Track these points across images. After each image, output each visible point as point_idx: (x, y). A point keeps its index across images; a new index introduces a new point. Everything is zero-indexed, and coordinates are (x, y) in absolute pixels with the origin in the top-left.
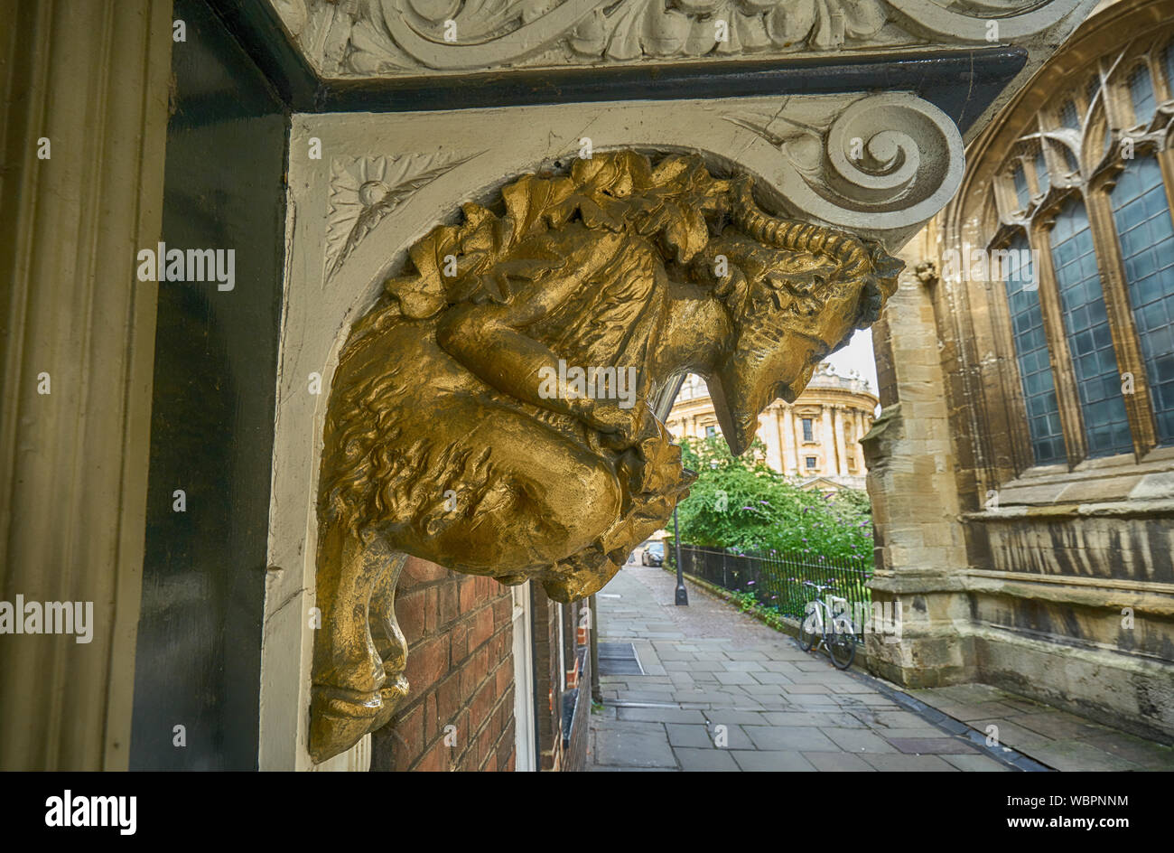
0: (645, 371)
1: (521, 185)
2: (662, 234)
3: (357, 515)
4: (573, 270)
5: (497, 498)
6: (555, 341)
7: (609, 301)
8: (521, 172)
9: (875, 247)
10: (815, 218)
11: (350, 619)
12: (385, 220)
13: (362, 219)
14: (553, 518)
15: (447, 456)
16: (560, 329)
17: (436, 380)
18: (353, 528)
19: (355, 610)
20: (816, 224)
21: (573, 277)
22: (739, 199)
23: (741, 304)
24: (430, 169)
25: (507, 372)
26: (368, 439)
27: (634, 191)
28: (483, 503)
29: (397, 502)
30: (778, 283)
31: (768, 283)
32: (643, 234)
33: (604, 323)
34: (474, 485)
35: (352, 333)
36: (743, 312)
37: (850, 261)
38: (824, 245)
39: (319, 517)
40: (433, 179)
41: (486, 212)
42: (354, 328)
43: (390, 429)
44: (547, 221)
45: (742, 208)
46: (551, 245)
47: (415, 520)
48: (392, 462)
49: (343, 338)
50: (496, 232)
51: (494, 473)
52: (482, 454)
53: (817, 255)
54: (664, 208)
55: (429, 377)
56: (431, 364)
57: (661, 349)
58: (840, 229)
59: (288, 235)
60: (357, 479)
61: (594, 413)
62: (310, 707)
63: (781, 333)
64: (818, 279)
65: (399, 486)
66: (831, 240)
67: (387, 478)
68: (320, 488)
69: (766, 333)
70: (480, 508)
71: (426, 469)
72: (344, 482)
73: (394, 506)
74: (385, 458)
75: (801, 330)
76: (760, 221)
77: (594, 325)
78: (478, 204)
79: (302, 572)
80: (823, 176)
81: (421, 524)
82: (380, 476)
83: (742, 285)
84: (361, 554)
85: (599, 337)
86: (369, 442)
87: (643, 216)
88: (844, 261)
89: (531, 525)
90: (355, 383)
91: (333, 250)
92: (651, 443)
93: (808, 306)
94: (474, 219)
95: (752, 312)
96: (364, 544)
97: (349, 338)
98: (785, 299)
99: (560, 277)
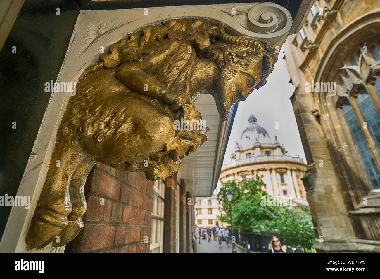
0: (187, 83)
1: (149, 28)
2: (194, 41)
3: (72, 135)
4: (164, 51)
5: (126, 127)
6: (156, 74)
7: (175, 60)
8: (150, 25)
9: (266, 45)
10: (245, 35)
11: (61, 179)
12: (103, 38)
13: (96, 38)
14: (147, 133)
15: (110, 111)
16: (158, 70)
17: (112, 87)
18: (69, 140)
19: (63, 176)
20: (245, 37)
21: (163, 53)
22: (220, 30)
23: (221, 62)
24: (121, 24)
25: (137, 83)
26: (82, 106)
27: (186, 30)
28: (121, 128)
29: (88, 128)
30: (233, 54)
31: (230, 54)
32: (188, 41)
33: (173, 67)
34: (118, 122)
35: (85, 71)
36: (222, 65)
37: (258, 48)
38: (248, 43)
39: (58, 135)
40: (121, 27)
41: (137, 36)
42: (86, 70)
43: (91, 102)
44: (157, 38)
45: (221, 33)
46: (157, 44)
47: (94, 136)
48: (90, 113)
49: (81, 73)
50: (139, 41)
51: (127, 117)
52: (123, 110)
53: (247, 46)
54: (195, 33)
55: (109, 86)
56: (111, 82)
57: (193, 78)
58: (254, 39)
59: (70, 43)
60: (75, 120)
61: (166, 95)
62: (33, 218)
63: (236, 71)
64: (247, 53)
65: (90, 123)
66: (251, 41)
67: (86, 119)
68: (60, 124)
69: (231, 71)
70: (119, 130)
71: (101, 115)
72: (70, 121)
73: (87, 130)
74: (87, 112)
75: (243, 70)
76: (227, 36)
77: (169, 68)
78: (134, 34)
79: (45, 155)
80: (248, 26)
81: (96, 137)
82: (84, 118)
83: (221, 56)
84: (71, 151)
85: (171, 72)
86: (82, 107)
87: (188, 36)
88: (256, 48)
89: (138, 137)
90: (82, 88)
91: (84, 47)
92: (187, 106)
93: (245, 62)
94: (133, 38)
95: (225, 64)
96: (72, 146)
97: (84, 73)
98: (236, 59)
99: (159, 53)
